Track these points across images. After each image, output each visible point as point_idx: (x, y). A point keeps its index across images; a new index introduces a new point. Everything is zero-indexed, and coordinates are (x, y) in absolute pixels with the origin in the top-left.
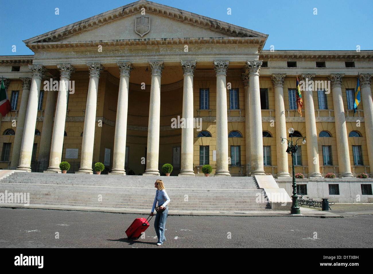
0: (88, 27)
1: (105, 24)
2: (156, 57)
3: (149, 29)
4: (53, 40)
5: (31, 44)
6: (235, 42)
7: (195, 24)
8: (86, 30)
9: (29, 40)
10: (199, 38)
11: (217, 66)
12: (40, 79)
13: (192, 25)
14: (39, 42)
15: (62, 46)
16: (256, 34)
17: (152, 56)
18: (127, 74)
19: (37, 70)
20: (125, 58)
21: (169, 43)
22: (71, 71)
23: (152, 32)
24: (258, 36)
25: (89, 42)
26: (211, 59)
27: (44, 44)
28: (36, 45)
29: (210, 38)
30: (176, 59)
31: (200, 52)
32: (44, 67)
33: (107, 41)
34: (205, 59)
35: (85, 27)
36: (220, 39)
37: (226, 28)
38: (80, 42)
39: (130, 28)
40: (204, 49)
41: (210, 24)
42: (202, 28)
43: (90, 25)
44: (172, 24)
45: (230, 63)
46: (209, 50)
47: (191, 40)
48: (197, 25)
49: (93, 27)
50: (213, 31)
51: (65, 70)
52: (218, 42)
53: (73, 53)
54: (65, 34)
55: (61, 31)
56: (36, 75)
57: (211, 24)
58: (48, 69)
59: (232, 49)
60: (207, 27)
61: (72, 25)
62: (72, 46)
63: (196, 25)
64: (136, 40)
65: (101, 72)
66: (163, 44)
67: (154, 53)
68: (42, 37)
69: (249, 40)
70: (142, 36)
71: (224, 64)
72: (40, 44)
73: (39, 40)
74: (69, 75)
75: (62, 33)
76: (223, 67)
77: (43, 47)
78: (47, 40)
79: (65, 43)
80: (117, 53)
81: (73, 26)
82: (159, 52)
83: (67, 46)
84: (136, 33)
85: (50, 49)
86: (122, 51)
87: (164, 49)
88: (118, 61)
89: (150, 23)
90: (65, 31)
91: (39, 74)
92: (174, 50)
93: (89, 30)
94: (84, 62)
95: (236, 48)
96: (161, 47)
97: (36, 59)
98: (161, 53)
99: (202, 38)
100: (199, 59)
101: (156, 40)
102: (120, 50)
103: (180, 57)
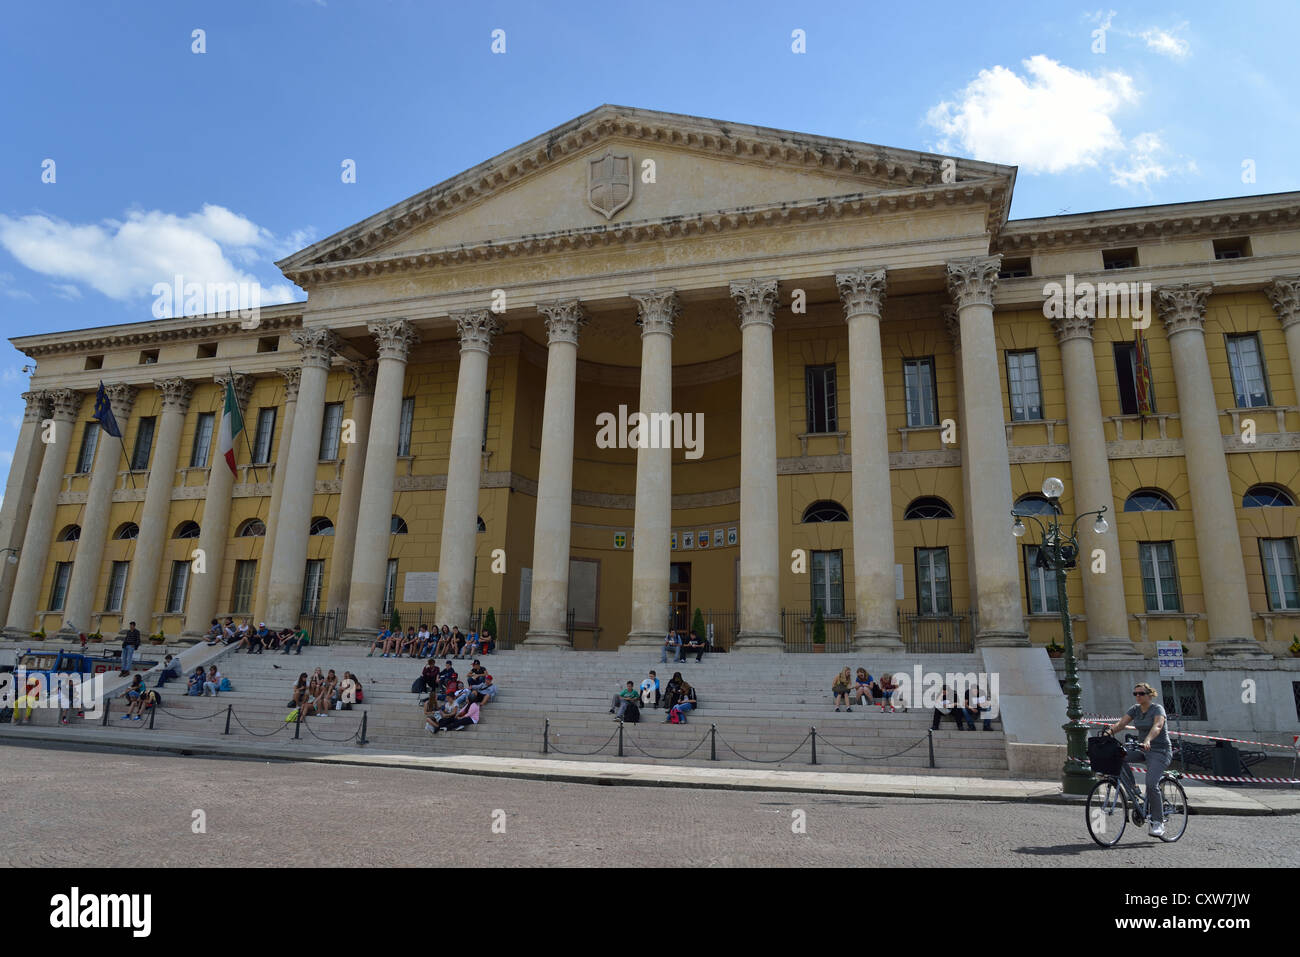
0: (452, 204)
1: (502, 191)
2: (653, 277)
3: (630, 195)
4: (355, 253)
5: (299, 269)
6: (902, 204)
7: (771, 162)
8: (447, 215)
9: (293, 260)
10: (784, 204)
11: (848, 287)
12: (323, 368)
13: (763, 165)
14: (319, 261)
15: (380, 268)
16: (971, 170)
17: (641, 273)
18: (569, 337)
19: (314, 342)
20: (561, 287)
21: (691, 228)
22: (408, 338)
23: (640, 199)
24: (981, 175)
25: (454, 250)
26: (826, 267)
27: (332, 265)
28: (309, 272)
29: (819, 200)
30: (716, 278)
31: (789, 248)
32: (333, 333)
33: (505, 242)
34: (807, 269)
35: (442, 205)
36: (852, 199)
37: (871, 161)
38: (428, 253)
39: (574, 197)
40: (804, 235)
41: (819, 156)
42: (795, 170)
43: (456, 198)
44: (699, 169)
45: (888, 274)
46: (819, 237)
47: (760, 213)
48: (780, 165)
49: (469, 203)
50: (830, 177)
51: (392, 337)
52: (846, 210)
53: (411, 285)
54: (386, 230)
55: (375, 227)
56: (313, 358)
57: (821, 155)
58: (348, 340)
59: (896, 227)
60: (812, 165)
61: (407, 204)
62: (407, 264)
63: (776, 164)
64: (590, 229)
65: (492, 335)
66: (674, 232)
67: (649, 265)
68: (324, 247)
69: (950, 191)
70: (609, 215)
71: (868, 278)
72: (319, 267)
73: (318, 255)
74: (403, 352)
75: (380, 231)
76: (868, 290)
77: (329, 274)
78: (339, 253)
79: (386, 259)
80: (538, 275)
81: (411, 206)
82: (663, 259)
83: (393, 265)
84: (593, 210)
85: (347, 280)
86: (551, 268)
87: (678, 251)
88: (541, 298)
89: (631, 175)
90: (388, 224)
91: (319, 354)
92: (708, 249)
93: (455, 214)
94: (444, 309)
95: (908, 223)
96: (668, 244)
97: (312, 312)
98: (669, 263)
99: (795, 203)
100: (789, 271)
101: (649, 223)
102: (547, 265)
103: (727, 271)
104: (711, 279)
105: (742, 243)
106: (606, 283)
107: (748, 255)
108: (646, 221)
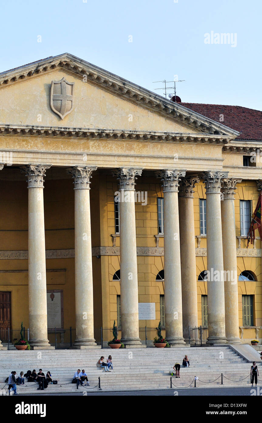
3: (73, 107)
6: (195, 141)
10: (150, 132)
11: (170, 177)
16: (224, 130)
21: (107, 136)
24: (227, 133)
26: (160, 165)
29: (164, 133)
30: (113, 163)
31: (145, 152)
34: (153, 165)
36: (177, 135)
39: (42, 100)
40: (151, 147)
41: (163, 107)
42: (148, 109)
44: (103, 97)
46: (157, 149)
47: (139, 134)
48: (142, 105)
59: (188, 149)
63: (140, 104)
67: (81, 150)
70: (63, 117)
80: (26, 146)
82: (88, 148)
84: (53, 112)
86: (32, 142)
87: (95, 144)
88: (29, 160)
89: (73, 95)
98: (91, 150)
99: (155, 133)
100: (145, 164)
101: (90, 131)
102: (30, 140)
103: (119, 160)
104: (111, 163)
105: (125, 145)
106: (62, 157)
107: (127, 153)
108: (89, 129)
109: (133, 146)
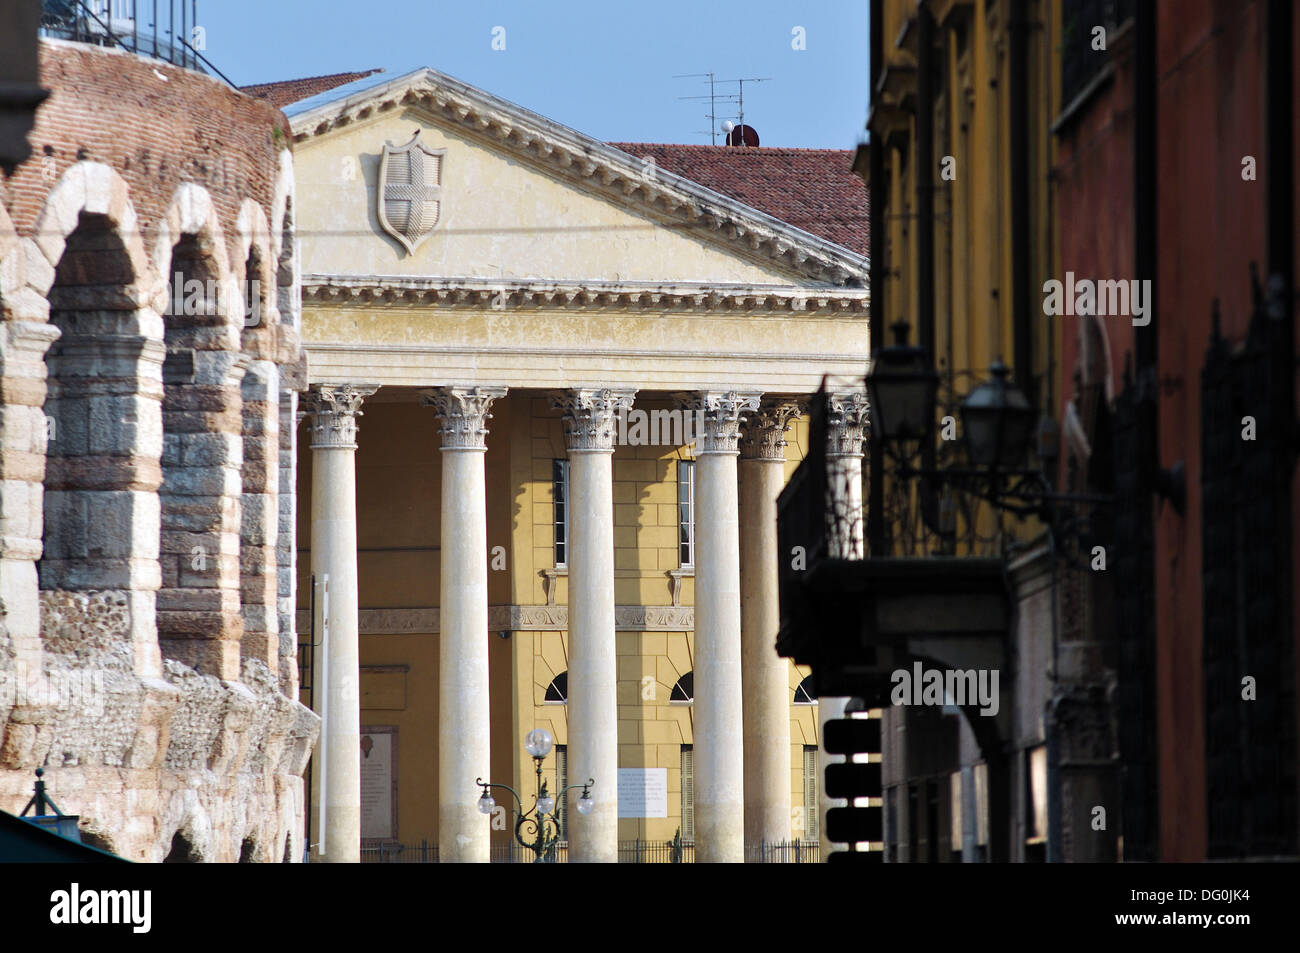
2: (473, 360)
3: (441, 217)
10: (660, 286)
17: (456, 352)
20: (345, 356)
21: (537, 299)
23: (448, 226)
26: (688, 378)
29: (700, 287)
30: (552, 375)
31: (643, 343)
36: (738, 291)
39: (355, 201)
40: (662, 326)
45: (764, 399)
46: (679, 331)
47: (627, 294)
70: (412, 248)
80: (308, 331)
84: (385, 232)
87: (503, 323)
99: (673, 288)
101: (489, 287)
102: (320, 316)
103: (568, 366)
105: (586, 324)
108: (485, 283)
109: (610, 324)
